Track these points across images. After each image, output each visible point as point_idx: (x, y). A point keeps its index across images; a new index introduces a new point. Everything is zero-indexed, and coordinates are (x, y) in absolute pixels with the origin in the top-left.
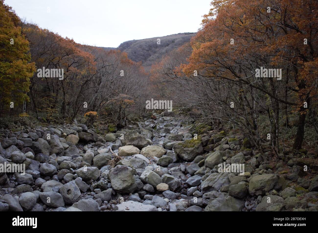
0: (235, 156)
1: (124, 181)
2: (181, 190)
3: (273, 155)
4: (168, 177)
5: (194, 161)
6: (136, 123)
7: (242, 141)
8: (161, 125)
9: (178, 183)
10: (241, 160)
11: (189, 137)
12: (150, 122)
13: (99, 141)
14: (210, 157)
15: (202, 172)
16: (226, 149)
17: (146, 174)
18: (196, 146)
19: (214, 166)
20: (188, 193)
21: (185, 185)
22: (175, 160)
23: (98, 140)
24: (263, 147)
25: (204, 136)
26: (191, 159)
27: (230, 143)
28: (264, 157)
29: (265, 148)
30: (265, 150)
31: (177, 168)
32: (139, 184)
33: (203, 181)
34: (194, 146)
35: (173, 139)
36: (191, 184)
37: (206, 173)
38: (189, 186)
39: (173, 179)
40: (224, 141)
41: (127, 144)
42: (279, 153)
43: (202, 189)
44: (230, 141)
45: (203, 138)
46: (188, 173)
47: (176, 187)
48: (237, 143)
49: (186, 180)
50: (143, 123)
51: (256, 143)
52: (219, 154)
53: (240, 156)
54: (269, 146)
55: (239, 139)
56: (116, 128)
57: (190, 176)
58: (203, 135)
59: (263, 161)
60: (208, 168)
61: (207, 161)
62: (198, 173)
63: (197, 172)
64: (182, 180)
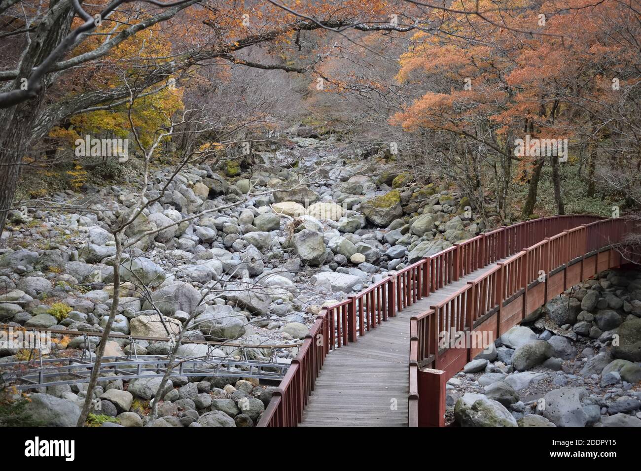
0: (451, 221)
1: (314, 249)
2: (379, 263)
3: (498, 222)
4: (364, 247)
5: (390, 226)
6: (258, 155)
7: (459, 200)
8: (308, 161)
9: (376, 254)
10: (459, 226)
11: (371, 188)
12: (287, 154)
13: (231, 193)
14: (419, 221)
15: (406, 241)
16: (438, 211)
17: (337, 241)
18: (393, 205)
19: (424, 233)
20: (389, 266)
21: (385, 257)
22: (363, 225)
23: (230, 191)
24: (487, 211)
25: (404, 191)
26: (386, 224)
27: (443, 202)
28: (486, 223)
29: (489, 212)
30: (488, 214)
31: (371, 235)
32: (329, 254)
33: (409, 251)
34: (390, 205)
35: (348, 191)
36: (392, 255)
37: (413, 242)
38: (391, 259)
39: (370, 248)
40: (433, 200)
41: (286, 199)
42: (505, 218)
43: (409, 260)
44: (442, 200)
45: (402, 194)
46: (387, 242)
47: (374, 259)
48: (453, 203)
49: (385, 251)
50: (271, 156)
51: (477, 206)
52: (430, 218)
53: (457, 221)
54: (494, 209)
55: (455, 197)
56: (239, 167)
57: (390, 245)
58: (402, 189)
59: (485, 228)
60: (415, 236)
61: (414, 227)
62: (401, 242)
63: (399, 241)
64: (381, 251)
